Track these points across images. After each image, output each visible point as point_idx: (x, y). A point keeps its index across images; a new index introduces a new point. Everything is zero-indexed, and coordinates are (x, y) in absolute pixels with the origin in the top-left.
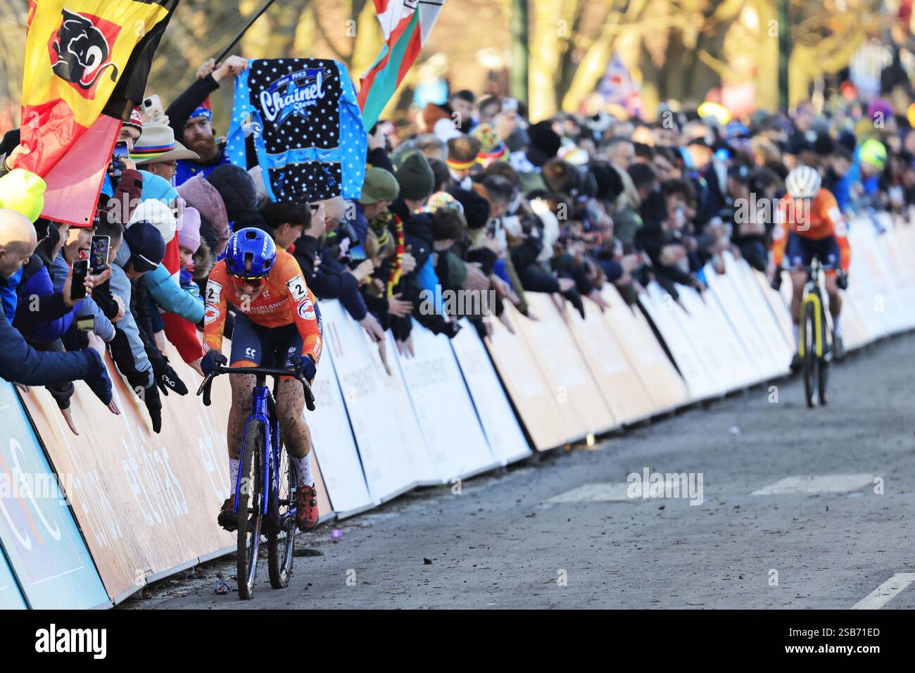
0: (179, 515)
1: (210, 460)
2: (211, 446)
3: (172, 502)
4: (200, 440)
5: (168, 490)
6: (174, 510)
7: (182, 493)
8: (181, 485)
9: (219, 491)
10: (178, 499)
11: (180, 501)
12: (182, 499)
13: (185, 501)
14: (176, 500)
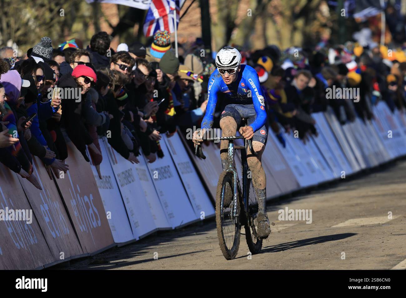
0: (33, 244)
1: (47, 215)
2: (47, 208)
3: (29, 237)
4: (41, 206)
5: (26, 231)
6: (30, 241)
7: (33, 232)
8: (32, 228)
9: (53, 232)
10: (32, 235)
11: (33, 236)
12: (34, 235)
13: (35, 237)
14: (31, 237)
